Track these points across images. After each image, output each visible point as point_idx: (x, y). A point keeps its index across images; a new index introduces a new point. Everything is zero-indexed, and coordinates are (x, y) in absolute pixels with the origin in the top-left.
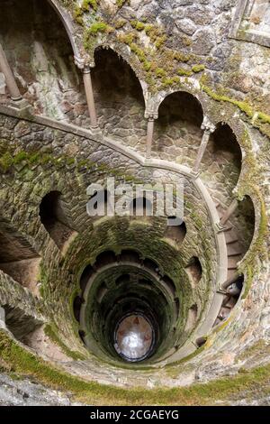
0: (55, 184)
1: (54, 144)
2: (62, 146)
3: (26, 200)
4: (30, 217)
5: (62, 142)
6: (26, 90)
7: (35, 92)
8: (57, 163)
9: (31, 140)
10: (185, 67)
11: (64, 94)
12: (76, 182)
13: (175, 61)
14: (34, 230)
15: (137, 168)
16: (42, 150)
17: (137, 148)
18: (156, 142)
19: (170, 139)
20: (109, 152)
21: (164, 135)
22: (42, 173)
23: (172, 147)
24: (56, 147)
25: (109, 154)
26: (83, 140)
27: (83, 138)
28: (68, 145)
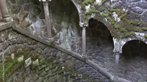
1: (61, 60)
2: (64, 61)
5: (65, 59)
6: (56, 34)
7: (60, 36)
9: (50, 56)
10: (138, 28)
11: (73, 37)
13: (132, 25)
16: (54, 61)
17: (110, 70)
18: (123, 68)
19: (133, 67)
20: (90, 69)
21: (128, 64)
22: (50, 74)
23: (134, 72)
24: (61, 61)
25: (90, 70)
26: (77, 60)
27: (76, 59)
28: (68, 61)
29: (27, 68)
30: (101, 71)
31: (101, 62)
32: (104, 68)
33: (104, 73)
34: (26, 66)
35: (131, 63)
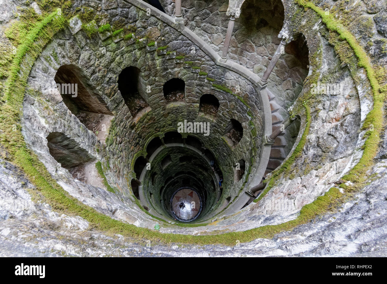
0: (136, 60)
1: (138, 24)
2: (145, 28)
3: (107, 66)
4: (108, 82)
5: (146, 24)
8: (139, 42)
9: (117, 15)
12: (154, 64)
14: (110, 93)
15: (211, 66)
16: (126, 26)
17: (220, 48)
18: (239, 45)
19: (253, 44)
20: (188, 43)
21: (248, 40)
22: (124, 48)
23: (252, 53)
24: (139, 27)
25: (188, 45)
26: (165, 26)
27: (165, 24)
28: (151, 27)
29: (77, 33)
30: (204, 48)
31: (209, 35)
32: (213, 45)
33: (208, 52)
34: (73, 31)
35: (252, 39)
